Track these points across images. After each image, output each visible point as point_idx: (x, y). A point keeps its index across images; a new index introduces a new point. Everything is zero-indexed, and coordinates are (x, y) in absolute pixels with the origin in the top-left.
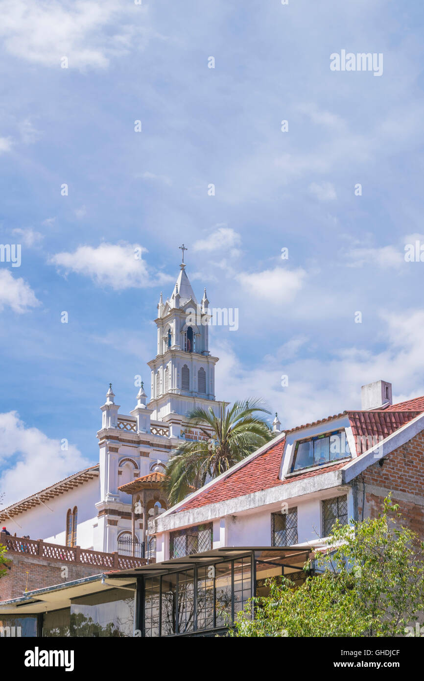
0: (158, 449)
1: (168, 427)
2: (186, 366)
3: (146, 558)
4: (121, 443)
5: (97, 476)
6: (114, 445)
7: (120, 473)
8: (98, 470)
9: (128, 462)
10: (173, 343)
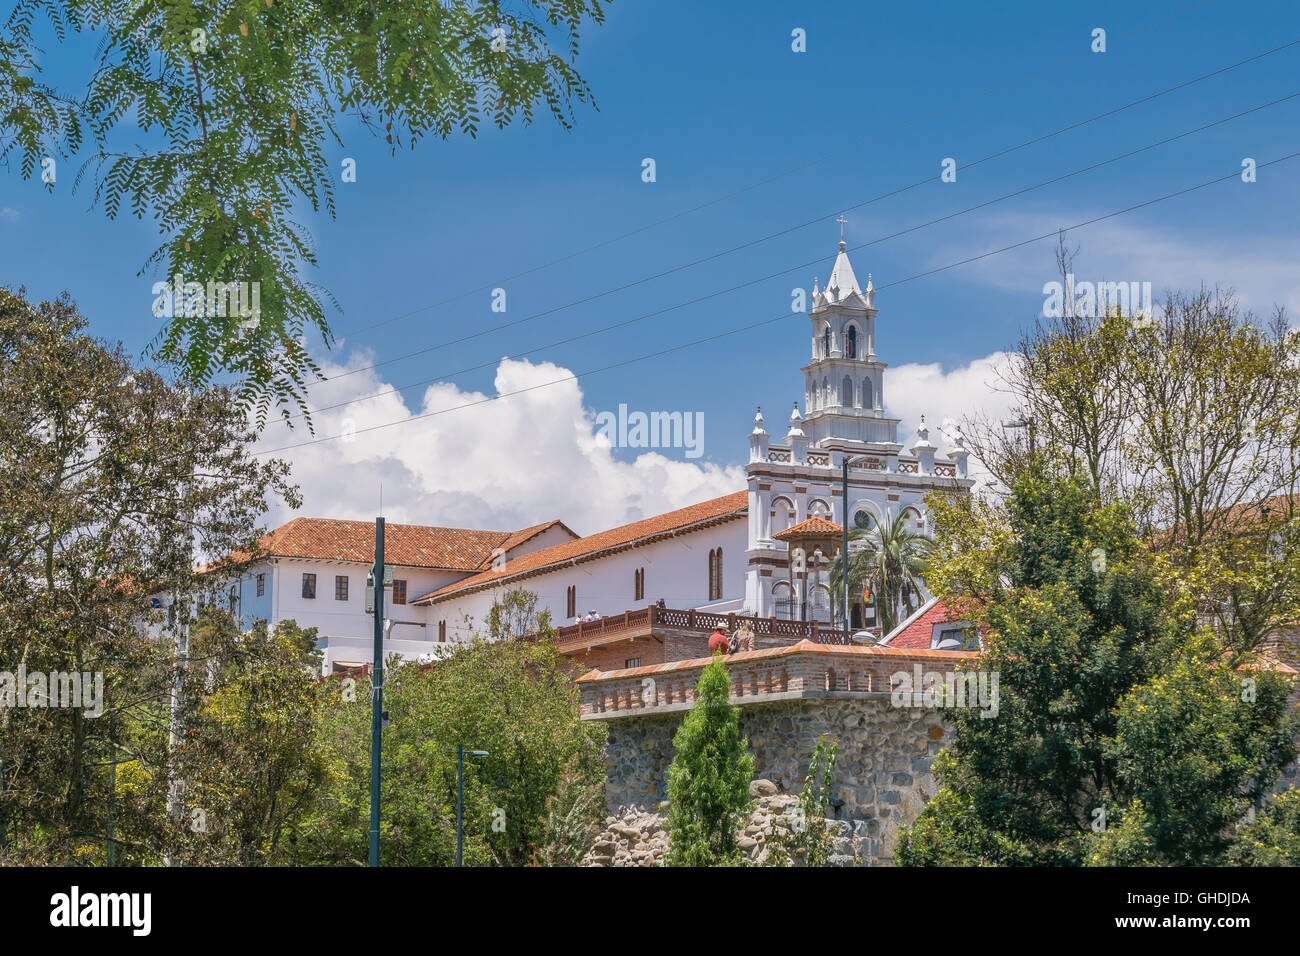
0: (816, 482)
1: (827, 455)
2: (847, 376)
3: (807, 620)
4: (774, 478)
5: (746, 516)
6: (766, 482)
7: (773, 514)
8: (747, 510)
9: (782, 501)
10: (834, 348)
